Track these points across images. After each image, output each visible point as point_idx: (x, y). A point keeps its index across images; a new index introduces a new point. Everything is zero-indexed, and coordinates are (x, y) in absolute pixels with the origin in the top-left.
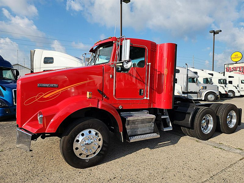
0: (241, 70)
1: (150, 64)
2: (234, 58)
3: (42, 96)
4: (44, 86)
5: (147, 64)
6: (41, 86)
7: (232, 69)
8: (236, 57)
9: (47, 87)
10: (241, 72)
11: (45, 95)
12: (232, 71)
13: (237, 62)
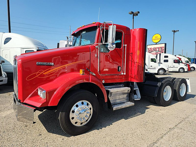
0: (160, 50)
1: (126, 45)
2: (155, 40)
3: (42, 73)
4: (42, 64)
5: (124, 45)
6: (39, 64)
7: (153, 50)
8: (156, 38)
9: (44, 65)
10: (160, 52)
11: (44, 72)
12: (153, 51)
13: (156, 43)
